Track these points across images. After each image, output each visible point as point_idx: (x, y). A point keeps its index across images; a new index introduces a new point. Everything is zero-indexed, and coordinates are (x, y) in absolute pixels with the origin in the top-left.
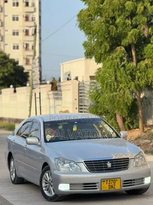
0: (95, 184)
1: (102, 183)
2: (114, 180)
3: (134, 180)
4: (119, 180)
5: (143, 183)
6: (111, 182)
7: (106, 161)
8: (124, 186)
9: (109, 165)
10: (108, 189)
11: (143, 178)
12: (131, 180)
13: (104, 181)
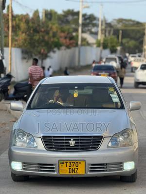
0: (52, 165)
1: (60, 165)
2: (76, 162)
3: (107, 164)
4: (83, 163)
5: (121, 169)
6: (72, 164)
7: (69, 138)
8: (91, 171)
9: (72, 143)
10: (68, 173)
11: (121, 163)
12: (103, 164)
13: (63, 163)
